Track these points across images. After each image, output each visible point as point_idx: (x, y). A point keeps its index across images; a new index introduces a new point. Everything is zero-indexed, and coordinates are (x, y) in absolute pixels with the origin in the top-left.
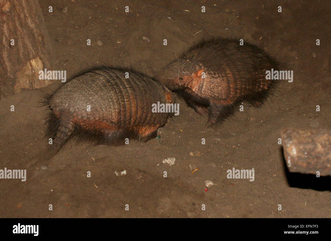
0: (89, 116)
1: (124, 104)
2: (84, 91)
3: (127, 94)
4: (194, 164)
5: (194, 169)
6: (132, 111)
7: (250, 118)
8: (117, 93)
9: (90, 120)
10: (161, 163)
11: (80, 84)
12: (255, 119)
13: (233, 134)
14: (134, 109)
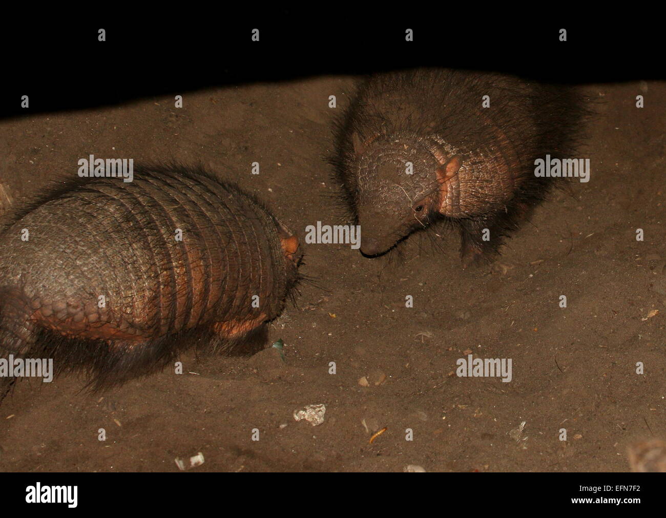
0: (72, 310)
1: (172, 276)
2: (62, 244)
3: (177, 248)
4: (373, 417)
5: (375, 430)
6: (192, 290)
7: (501, 266)
8: (150, 249)
9: (76, 320)
10: (291, 421)
11: (54, 223)
12: (513, 269)
13: (462, 316)
14: (197, 287)
